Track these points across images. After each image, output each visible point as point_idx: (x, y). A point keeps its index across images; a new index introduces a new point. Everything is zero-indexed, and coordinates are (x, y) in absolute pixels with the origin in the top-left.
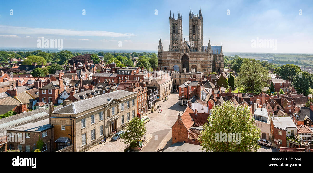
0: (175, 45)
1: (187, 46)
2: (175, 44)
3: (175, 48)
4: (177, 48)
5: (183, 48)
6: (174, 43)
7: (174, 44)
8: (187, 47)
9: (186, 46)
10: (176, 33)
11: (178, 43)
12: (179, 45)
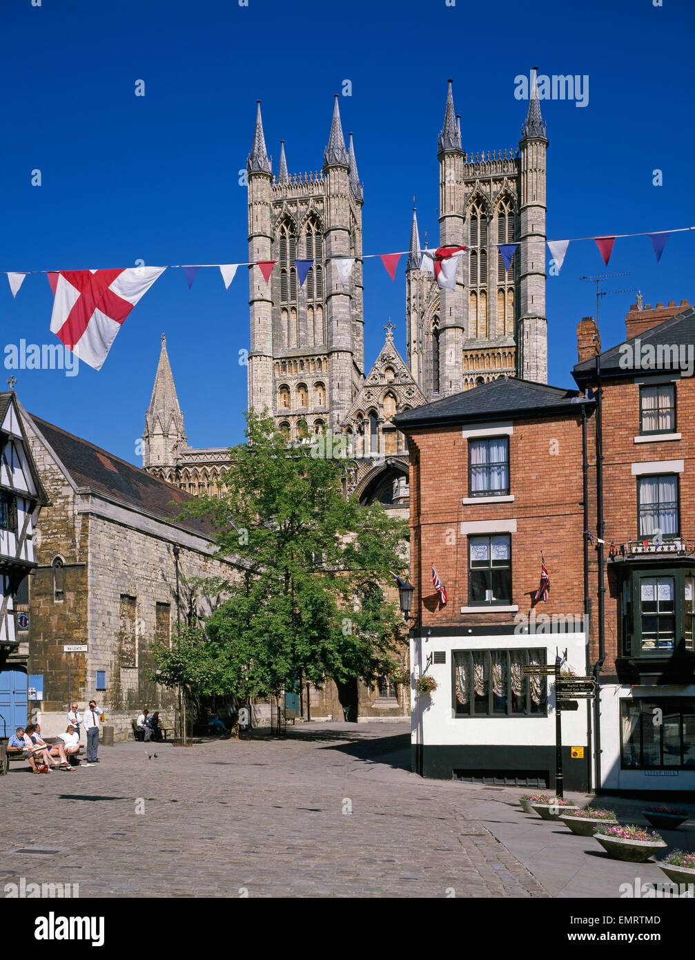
0: (295, 402)
2: (302, 387)
3: (293, 423)
5: (373, 413)
6: (292, 384)
7: (285, 388)
9: (400, 390)
10: (310, 296)
11: (326, 381)
12: (331, 396)
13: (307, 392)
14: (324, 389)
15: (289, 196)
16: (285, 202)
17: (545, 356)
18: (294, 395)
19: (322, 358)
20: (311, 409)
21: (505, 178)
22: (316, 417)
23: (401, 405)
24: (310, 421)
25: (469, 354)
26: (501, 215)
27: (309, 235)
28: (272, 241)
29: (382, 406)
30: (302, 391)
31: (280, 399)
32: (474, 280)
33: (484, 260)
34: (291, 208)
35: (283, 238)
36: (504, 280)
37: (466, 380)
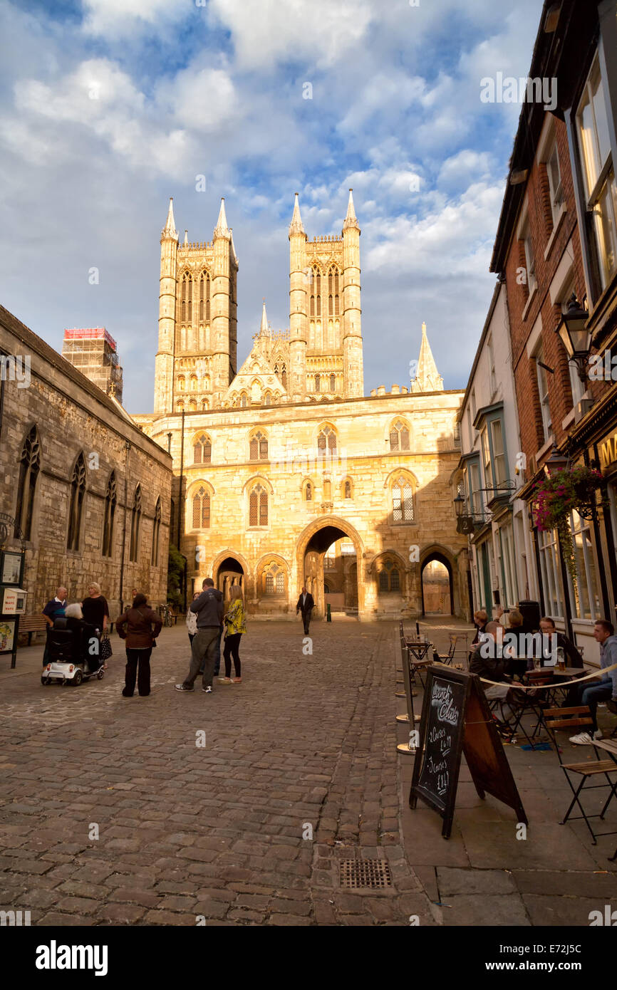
0: (188, 386)
1: (270, 380)
2: (193, 376)
3: (186, 401)
4: (205, 400)
5: (244, 394)
6: (187, 374)
7: (182, 377)
8: (273, 387)
9: (264, 378)
10: (201, 319)
11: (211, 373)
12: (214, 383)
13: (197, 380)
14: (209, 379)
15: (190, 256)
16: (186, 259)
17: (362, 361)
18: (187, 382)
19: (208, 358)
20: (199, 391)
21: (333, 252)
22: (203, 397)
23: (263, 388)
24: (199, 400)
25: (310, 359)
26: (330, 275)
27: (202, 281)
28: (177, 282)
29: (251, 389)
30: (194, 380)
31: (178, 384)
32: (312, 313)
33: (319, 301)
34: (191, 263)
35: (184, 282)
36: (332, 314)
37: (308, 376)
